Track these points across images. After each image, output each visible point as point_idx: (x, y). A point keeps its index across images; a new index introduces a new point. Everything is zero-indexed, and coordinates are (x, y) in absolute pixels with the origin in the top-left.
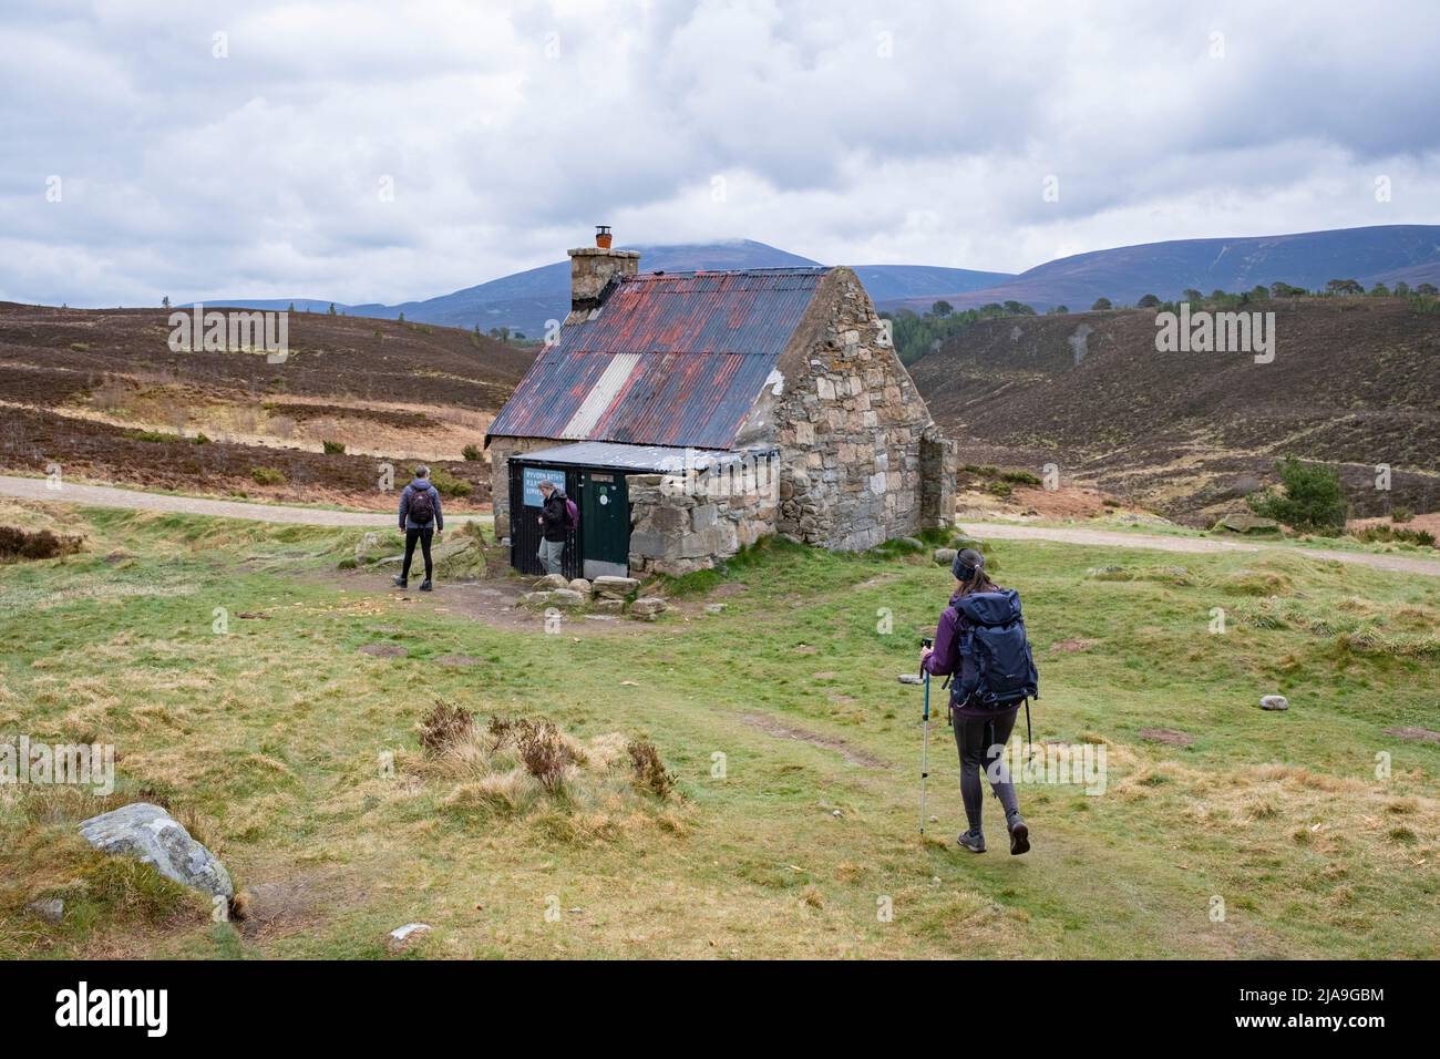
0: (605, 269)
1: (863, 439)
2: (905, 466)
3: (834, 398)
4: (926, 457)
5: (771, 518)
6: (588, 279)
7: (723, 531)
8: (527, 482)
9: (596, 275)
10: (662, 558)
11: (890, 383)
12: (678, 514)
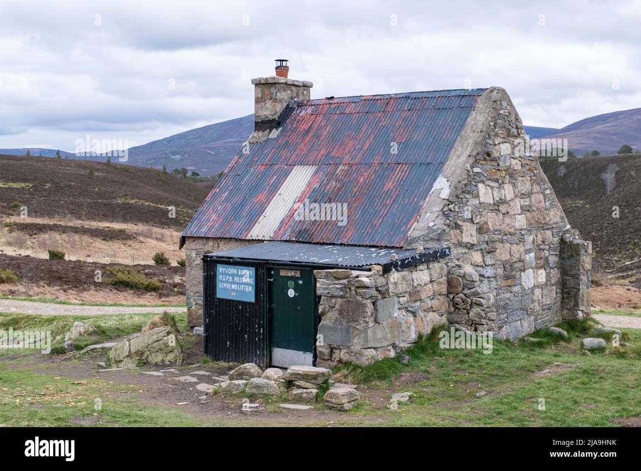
0: (284, 96)
1: (515, 239)
2: (549, 264)
3: (492, 202)
4: (565, 255)
5: (443, 310)
6: (269, 104)
7: (403, 322)
8: (220, 277)
9: (275, 100)
10: (348, 347)
11: (535, 190)
12: (364, 306)
